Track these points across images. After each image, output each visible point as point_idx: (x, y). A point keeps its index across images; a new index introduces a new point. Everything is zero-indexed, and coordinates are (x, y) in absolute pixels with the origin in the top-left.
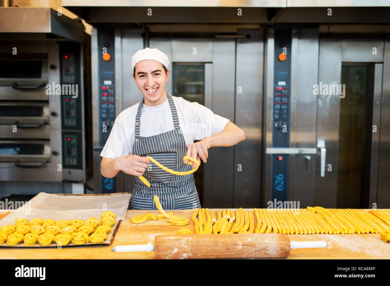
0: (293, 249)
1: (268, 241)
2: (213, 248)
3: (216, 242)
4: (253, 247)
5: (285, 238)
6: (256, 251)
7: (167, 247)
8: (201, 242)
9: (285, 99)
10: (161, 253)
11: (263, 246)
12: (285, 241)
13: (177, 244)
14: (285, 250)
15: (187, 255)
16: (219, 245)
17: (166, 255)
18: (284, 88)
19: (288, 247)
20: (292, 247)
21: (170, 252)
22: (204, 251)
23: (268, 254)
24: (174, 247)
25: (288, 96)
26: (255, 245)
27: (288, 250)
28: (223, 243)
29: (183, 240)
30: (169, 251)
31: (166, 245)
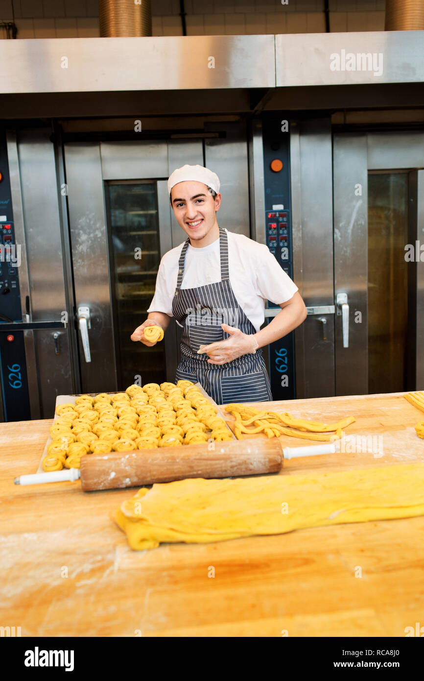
0: (287, 459)
1: (249, 451)
2: (169, 467)
3: (173, 458)
4: (229, 461)
5: (275, 444)
6: (232, 467)
7: (99, 471)
8: (150, 461)
9: (284, 232)
10: (90, 481)
11: (243, 458)
12: (275, 448)
13: (113, 466)
14: (276, 461)
15: (130, 481)
16: (177, 462)
17: (99, 483)
18: (282, 214)
19: (279, 457)
20: (285, 456)
21: (104, 479)
22: (155, 473)
23: (251, 470)
24: (110, 471)
25: (288, 226)
26: (232, 458)
27: (279, 461)
28: (183, 459)
29: (123, 459)
30: (102, 476)
31: (97, 469)
